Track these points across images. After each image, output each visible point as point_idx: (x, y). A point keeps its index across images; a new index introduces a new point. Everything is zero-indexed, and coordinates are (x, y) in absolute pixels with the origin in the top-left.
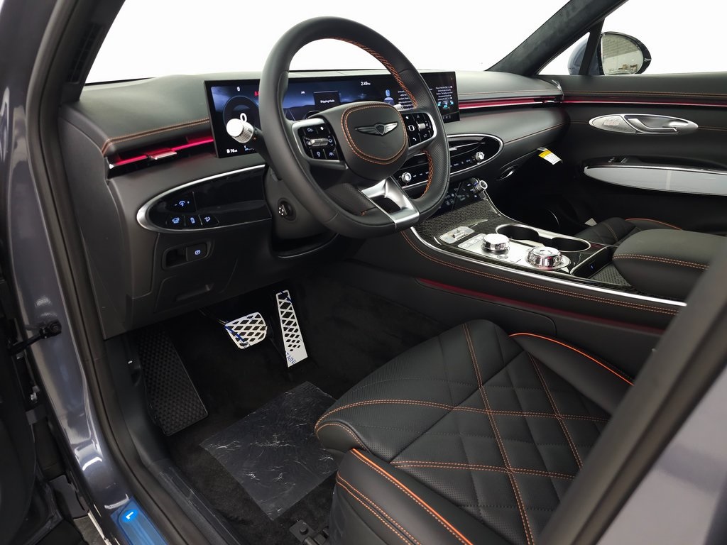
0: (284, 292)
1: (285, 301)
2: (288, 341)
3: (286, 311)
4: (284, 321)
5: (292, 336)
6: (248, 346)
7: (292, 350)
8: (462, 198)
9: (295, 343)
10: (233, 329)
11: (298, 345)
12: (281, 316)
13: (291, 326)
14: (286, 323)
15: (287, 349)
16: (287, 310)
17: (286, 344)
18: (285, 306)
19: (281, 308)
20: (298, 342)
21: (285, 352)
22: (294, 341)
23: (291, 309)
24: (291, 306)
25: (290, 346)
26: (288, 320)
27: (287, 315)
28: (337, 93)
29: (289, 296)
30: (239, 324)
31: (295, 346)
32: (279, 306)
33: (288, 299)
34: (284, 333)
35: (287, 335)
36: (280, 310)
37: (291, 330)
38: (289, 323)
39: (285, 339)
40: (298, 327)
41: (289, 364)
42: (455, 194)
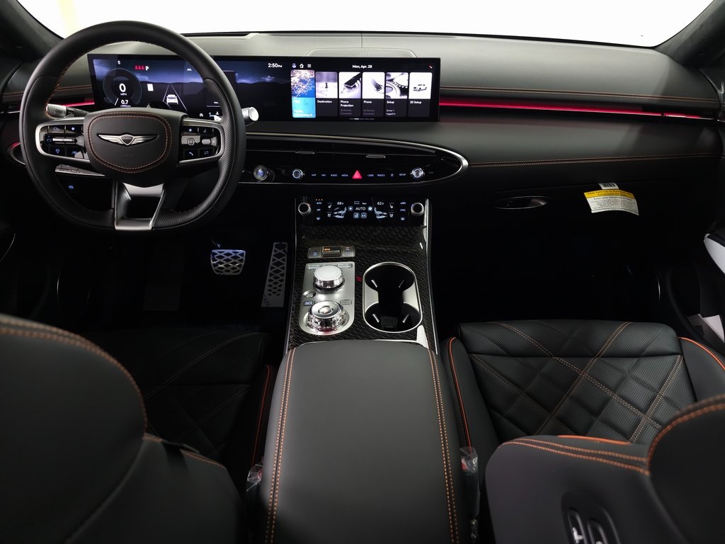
0: (283, 243)
1: (281, 251)
2: (270, 286)
3: (278, 260)
4: (272, 268)
5: (275, 283)
6: (222, 274)
7: (270, 295)
9: (276, 290)
10: (215, 256)
11: (278, 293)
12: (271, 262)
13: (278, 275)
14: (274, 270)
15: (266, 292)
16: (280, 260)
17: (267, 288)
18: (279, 256)
19: (274, 255)
20: (280, 290)
21: (263, 293)
22: (275, 288)
23: (284, 260)
24: (285, 257)
25: (270, 290)
26: (276, 268)
27: (278, 264)
28: (234, 73)
29: (286, 249)
30: (222, 254)
31: (274, 293)
32: (273, 253)
33: (284, 251)
34: (268, 277)
35: (270, 281)
36: (272, 257)
37: (276, 278)
38: (277, 271)
39: (268, 283)
40: (284, 278)
41: (263, 305)
42: (373, 209)
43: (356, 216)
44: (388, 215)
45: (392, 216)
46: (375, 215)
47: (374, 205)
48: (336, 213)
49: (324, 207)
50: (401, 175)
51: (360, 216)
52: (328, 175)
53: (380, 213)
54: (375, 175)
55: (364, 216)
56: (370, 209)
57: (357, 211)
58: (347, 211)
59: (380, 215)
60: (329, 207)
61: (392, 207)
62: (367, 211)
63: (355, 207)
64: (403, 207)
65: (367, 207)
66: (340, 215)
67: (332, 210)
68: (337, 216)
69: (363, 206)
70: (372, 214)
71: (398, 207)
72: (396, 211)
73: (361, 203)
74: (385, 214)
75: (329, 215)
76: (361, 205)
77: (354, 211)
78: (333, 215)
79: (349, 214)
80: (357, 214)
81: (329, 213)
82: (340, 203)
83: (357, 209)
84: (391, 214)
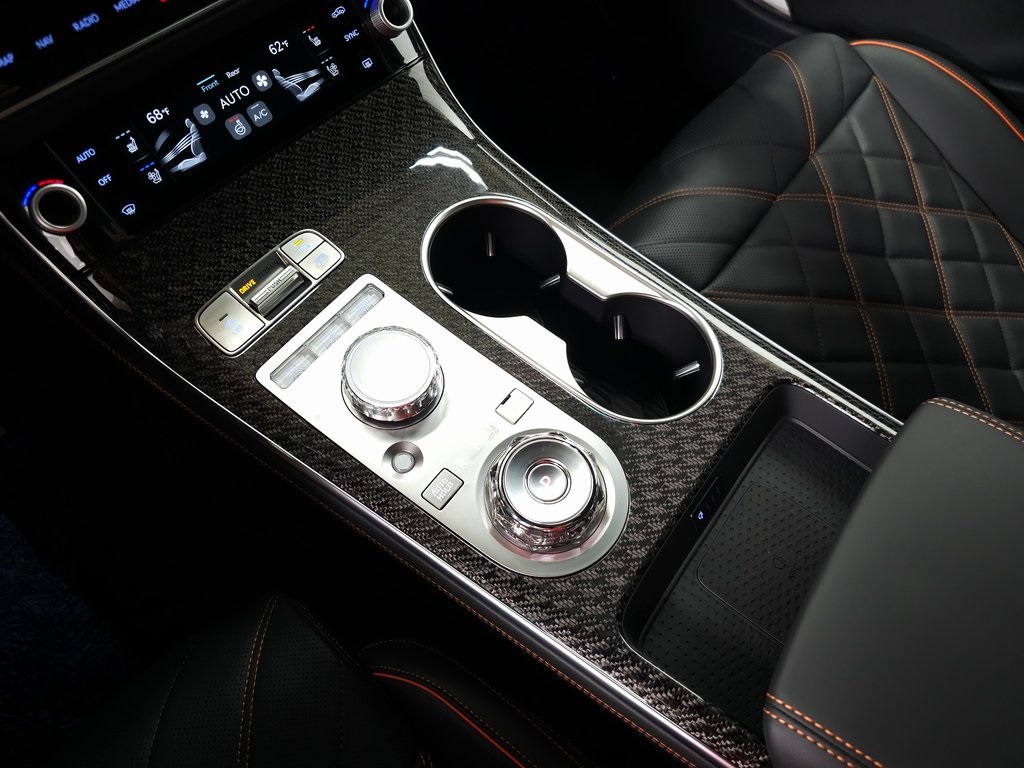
8: (304, 85)
42: (271, 76)
43: (240, 129)
44: (324, 74)
45: (333, 70)
46: (290, 94)
47: (266, 64)
48: (169, 157)
49: (112, 157)
51: (249, 120)
52: (64, 34)
53: (298, 78)
55: (261, 114)
56: (262, 81)
57: (231, 111)
58: (199, 126)
59: (304, 86)
60: (132, 148)
62: (257, 95)
63: (211, 101)
64: (345, 24)
65: (246, 78)
66: (189, 155)
67: (151, 155)
68: (185, 165)
69: (236, 82)
70: (276, 97)
71: (332, 32)
72: (335, 46)
73: (221, 77)
74: (313, 73)
75: (155, 177)
76: (227, 87)
77: (222, 115)
78: (165, 169)
79: (214, 136)
80: (238, 121)
81: (147, 171)
82: (155, 116)
83: (224, 104)
84: (329, 64)
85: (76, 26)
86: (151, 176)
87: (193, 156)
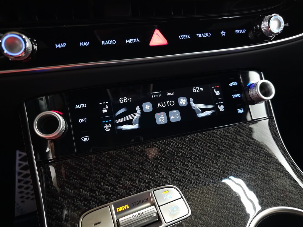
4: (20, 174)
8: (203, 110)
12: (18, 169)
14: (22, 175)
15: (18, 200)
17: (17, 196)
19: (20, 160)
21: (15, 202)
22: (28, 193)
25: (22, 197)
26: (25, 172)
31: (28, 198)
32: (18, 158)
36: (18, 162)
41: (17, 214)
42: (188, 101)
43: (162, 119)
44: (216, 108)
45: (221, 108)
46: (194, 112)
49: (93, 112)
50: (237, 32)
51: (168, 117)
53: (203, 106)
54: (193, 36)
55: (175, 116)
56: (183, 102)
57: (161, 110)
58: (142, 111)
60: (105, 110)
61: (218, 93)
62: (177, 107)
63: (154, 102)
64: (235, 90)
65: (175, 98)
67: (112, 117)
69: (170, 98)
70: (186, 111)
71: (227, 91)
72: (226, 97)
73: (164, 94)
74: (210, 106)
75: (108, 128)
76: (164, 98)
77: (155, 110)
78: (114, 126)
80: (162, 116)
81: (106, 123)
82: (123, 100)
83: (159, 105)
84: (220, 105)
85: (103, 43)
86: (106, 126)
87: (132, 124)
